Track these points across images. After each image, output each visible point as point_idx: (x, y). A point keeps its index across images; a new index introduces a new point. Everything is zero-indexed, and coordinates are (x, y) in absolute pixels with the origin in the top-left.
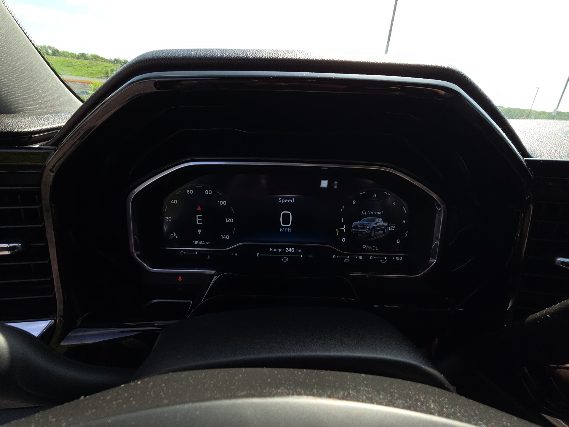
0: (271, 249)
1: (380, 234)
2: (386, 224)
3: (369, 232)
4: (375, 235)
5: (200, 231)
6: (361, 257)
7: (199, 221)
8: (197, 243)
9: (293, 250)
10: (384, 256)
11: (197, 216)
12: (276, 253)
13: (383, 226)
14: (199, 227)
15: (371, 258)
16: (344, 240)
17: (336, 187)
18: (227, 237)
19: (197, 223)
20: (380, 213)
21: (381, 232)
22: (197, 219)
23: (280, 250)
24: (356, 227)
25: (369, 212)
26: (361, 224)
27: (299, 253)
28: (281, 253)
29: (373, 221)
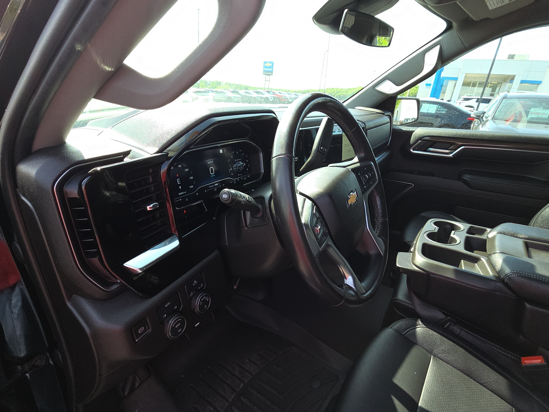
0: (210, 187)
1: (242, 168)
2: (243, 163)
3: (238, 168)
4: (241, 169)
5: (180, 187)
6: (238, 180)
7: (179, 182)
8: (180, 194)
9: (217, 184)
10: (245, 177)
11: (178, 180)
12: (212, 188)
13: (242, 164)
14: (180, 185)
15: (242, 179)
16: (232, 174)
17: (225, 152)
18: (192, 187)
19: (178, 183)
20: (240, 159)
21: (242, 167)
22: (178, 181)
23: (213, 186)
24: (235, 168)
25: (237, 160)
26: (236, 166)
27: (220, 185)
28: (214, 187)
29: (239, 163)
